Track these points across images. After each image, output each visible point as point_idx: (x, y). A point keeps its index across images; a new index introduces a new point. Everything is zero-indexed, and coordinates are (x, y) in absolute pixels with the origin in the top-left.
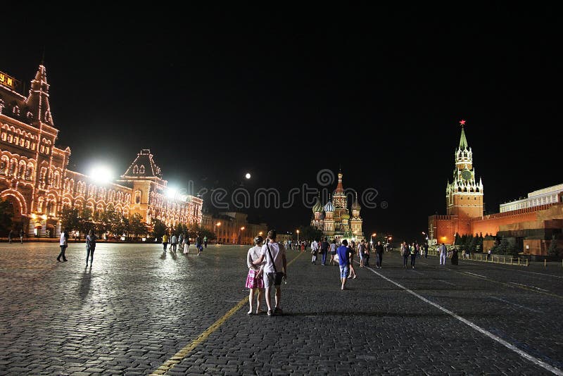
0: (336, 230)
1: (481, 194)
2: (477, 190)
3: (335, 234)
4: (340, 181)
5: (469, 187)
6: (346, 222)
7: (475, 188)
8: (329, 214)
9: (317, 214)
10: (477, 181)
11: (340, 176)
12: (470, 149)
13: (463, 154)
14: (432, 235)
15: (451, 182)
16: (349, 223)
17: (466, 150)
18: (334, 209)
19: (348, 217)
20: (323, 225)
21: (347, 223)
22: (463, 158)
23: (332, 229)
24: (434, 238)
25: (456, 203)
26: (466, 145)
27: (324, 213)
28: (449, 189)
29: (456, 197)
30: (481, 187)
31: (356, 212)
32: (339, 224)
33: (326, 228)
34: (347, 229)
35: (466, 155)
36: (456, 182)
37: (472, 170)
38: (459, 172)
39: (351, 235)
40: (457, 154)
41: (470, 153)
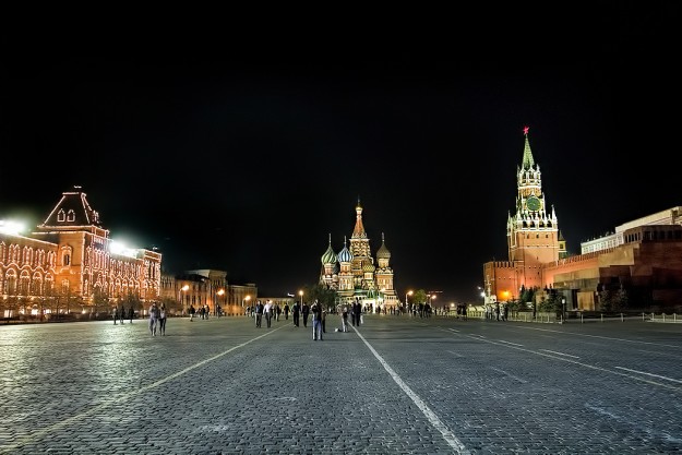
0: (356, 288)
1: (555, 230)
2: (550, 225)
3: (355, 294)
4: (359, 218)
5: (537, 222)
6: (369, 276)
7: (546, 222)
8: (345, 265)
9: (328, 267)
10: (549, 212)
11: (359, 211)
12: (538, 168)
13: (528, 174)
14: (489, 290)
15: (514, 214)
16: (375, 277)
17: (531, 169)
18: (352, 258)
19: (373, 268)
20: (338, 282)
21: (371, 278)
22: (528, 180)
23: (350, 286)
24: (492, 294)
25: (521, 243)
26: (532, 163)
27: (338, 265)
28: (510, 225)
29: (520, 235)
30: (554, 220)
31: (384, 262)
32: (359, 279)
33: (341, 287)
34: (371, 286)
35: (531, 177)
36: (519, 215)
37: (541, 197)
38: (523, 201)
39: (377, 294)
40: (520, 175)
41: (537, 173)
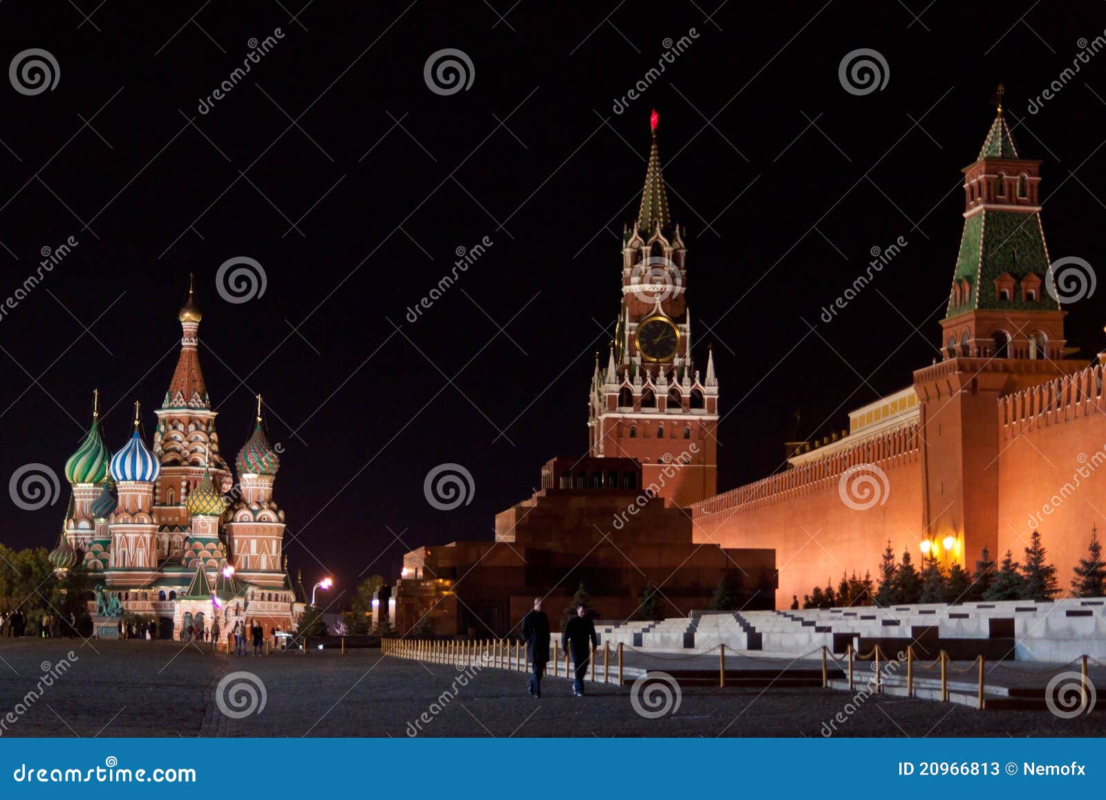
0: (165, 561)
2: (696, 401)
3: (159, 581)
4: (188, 344)
5: (661, 390)
6: (206, 526)
7: (686, 391)
8: (133, 492)
9: (84, 492)
11: (190, 322)
16: (225, 532)
18: (153, 470)
19: (221, 504)
20: (106, 544)
21: (212, 534)
27: (111, 488)
30: (711, 390)
31: (255, 484)
32: (178, 537)
33: (116, 556)
34: (210, 554)
